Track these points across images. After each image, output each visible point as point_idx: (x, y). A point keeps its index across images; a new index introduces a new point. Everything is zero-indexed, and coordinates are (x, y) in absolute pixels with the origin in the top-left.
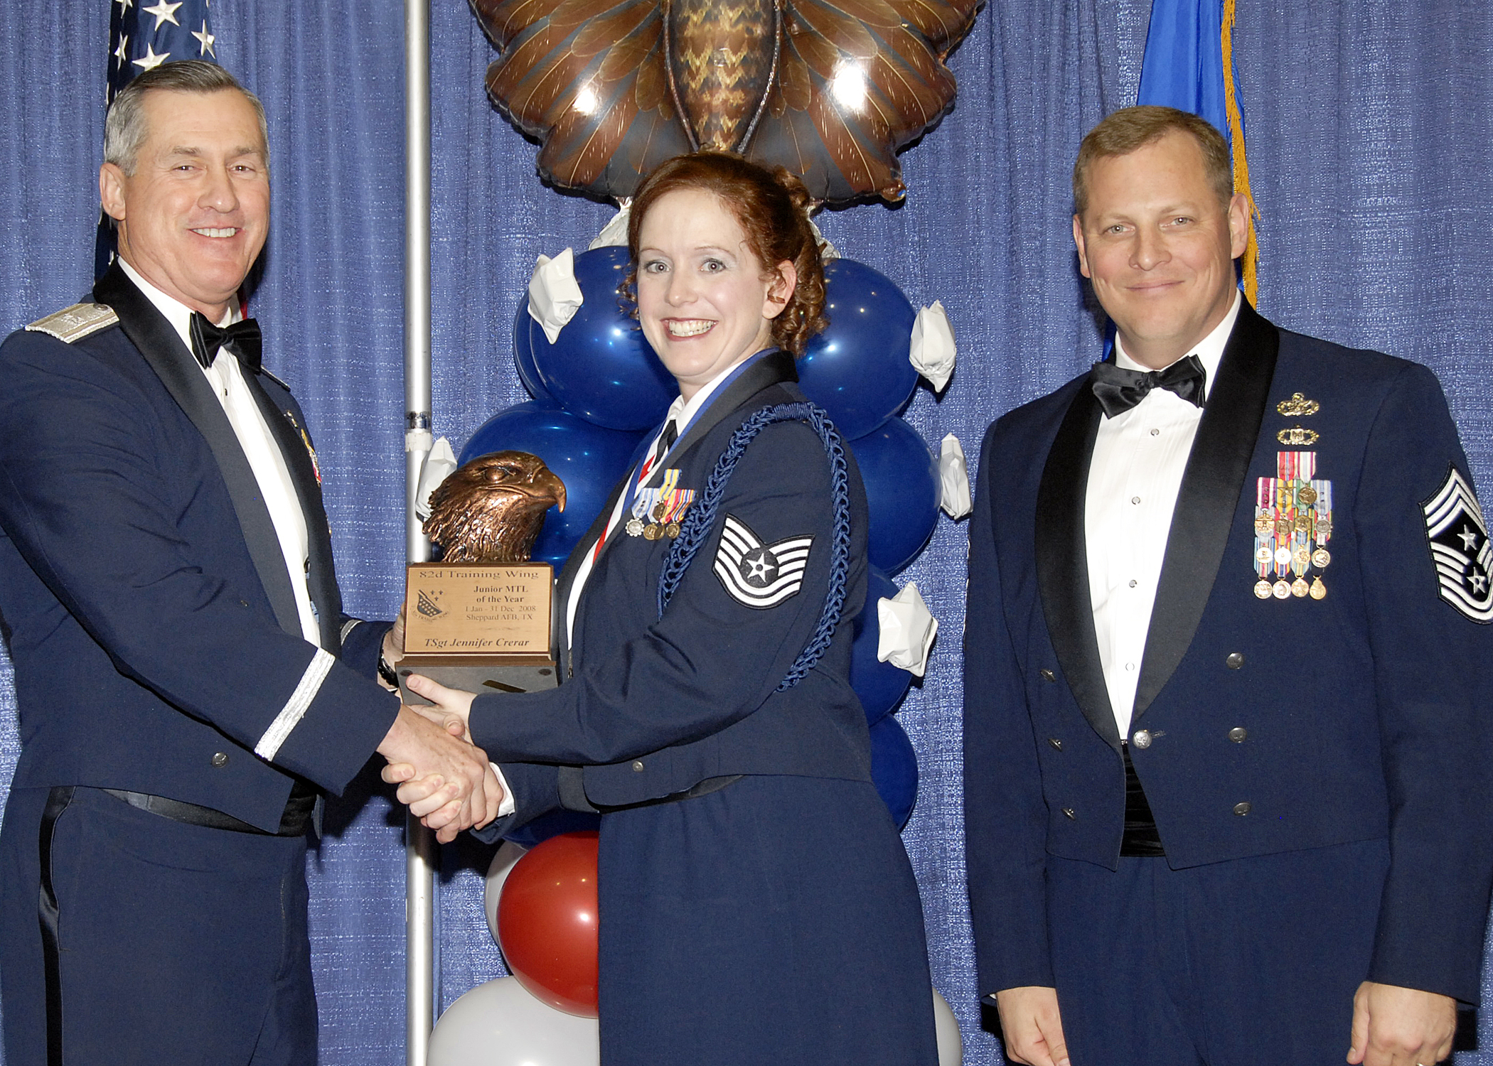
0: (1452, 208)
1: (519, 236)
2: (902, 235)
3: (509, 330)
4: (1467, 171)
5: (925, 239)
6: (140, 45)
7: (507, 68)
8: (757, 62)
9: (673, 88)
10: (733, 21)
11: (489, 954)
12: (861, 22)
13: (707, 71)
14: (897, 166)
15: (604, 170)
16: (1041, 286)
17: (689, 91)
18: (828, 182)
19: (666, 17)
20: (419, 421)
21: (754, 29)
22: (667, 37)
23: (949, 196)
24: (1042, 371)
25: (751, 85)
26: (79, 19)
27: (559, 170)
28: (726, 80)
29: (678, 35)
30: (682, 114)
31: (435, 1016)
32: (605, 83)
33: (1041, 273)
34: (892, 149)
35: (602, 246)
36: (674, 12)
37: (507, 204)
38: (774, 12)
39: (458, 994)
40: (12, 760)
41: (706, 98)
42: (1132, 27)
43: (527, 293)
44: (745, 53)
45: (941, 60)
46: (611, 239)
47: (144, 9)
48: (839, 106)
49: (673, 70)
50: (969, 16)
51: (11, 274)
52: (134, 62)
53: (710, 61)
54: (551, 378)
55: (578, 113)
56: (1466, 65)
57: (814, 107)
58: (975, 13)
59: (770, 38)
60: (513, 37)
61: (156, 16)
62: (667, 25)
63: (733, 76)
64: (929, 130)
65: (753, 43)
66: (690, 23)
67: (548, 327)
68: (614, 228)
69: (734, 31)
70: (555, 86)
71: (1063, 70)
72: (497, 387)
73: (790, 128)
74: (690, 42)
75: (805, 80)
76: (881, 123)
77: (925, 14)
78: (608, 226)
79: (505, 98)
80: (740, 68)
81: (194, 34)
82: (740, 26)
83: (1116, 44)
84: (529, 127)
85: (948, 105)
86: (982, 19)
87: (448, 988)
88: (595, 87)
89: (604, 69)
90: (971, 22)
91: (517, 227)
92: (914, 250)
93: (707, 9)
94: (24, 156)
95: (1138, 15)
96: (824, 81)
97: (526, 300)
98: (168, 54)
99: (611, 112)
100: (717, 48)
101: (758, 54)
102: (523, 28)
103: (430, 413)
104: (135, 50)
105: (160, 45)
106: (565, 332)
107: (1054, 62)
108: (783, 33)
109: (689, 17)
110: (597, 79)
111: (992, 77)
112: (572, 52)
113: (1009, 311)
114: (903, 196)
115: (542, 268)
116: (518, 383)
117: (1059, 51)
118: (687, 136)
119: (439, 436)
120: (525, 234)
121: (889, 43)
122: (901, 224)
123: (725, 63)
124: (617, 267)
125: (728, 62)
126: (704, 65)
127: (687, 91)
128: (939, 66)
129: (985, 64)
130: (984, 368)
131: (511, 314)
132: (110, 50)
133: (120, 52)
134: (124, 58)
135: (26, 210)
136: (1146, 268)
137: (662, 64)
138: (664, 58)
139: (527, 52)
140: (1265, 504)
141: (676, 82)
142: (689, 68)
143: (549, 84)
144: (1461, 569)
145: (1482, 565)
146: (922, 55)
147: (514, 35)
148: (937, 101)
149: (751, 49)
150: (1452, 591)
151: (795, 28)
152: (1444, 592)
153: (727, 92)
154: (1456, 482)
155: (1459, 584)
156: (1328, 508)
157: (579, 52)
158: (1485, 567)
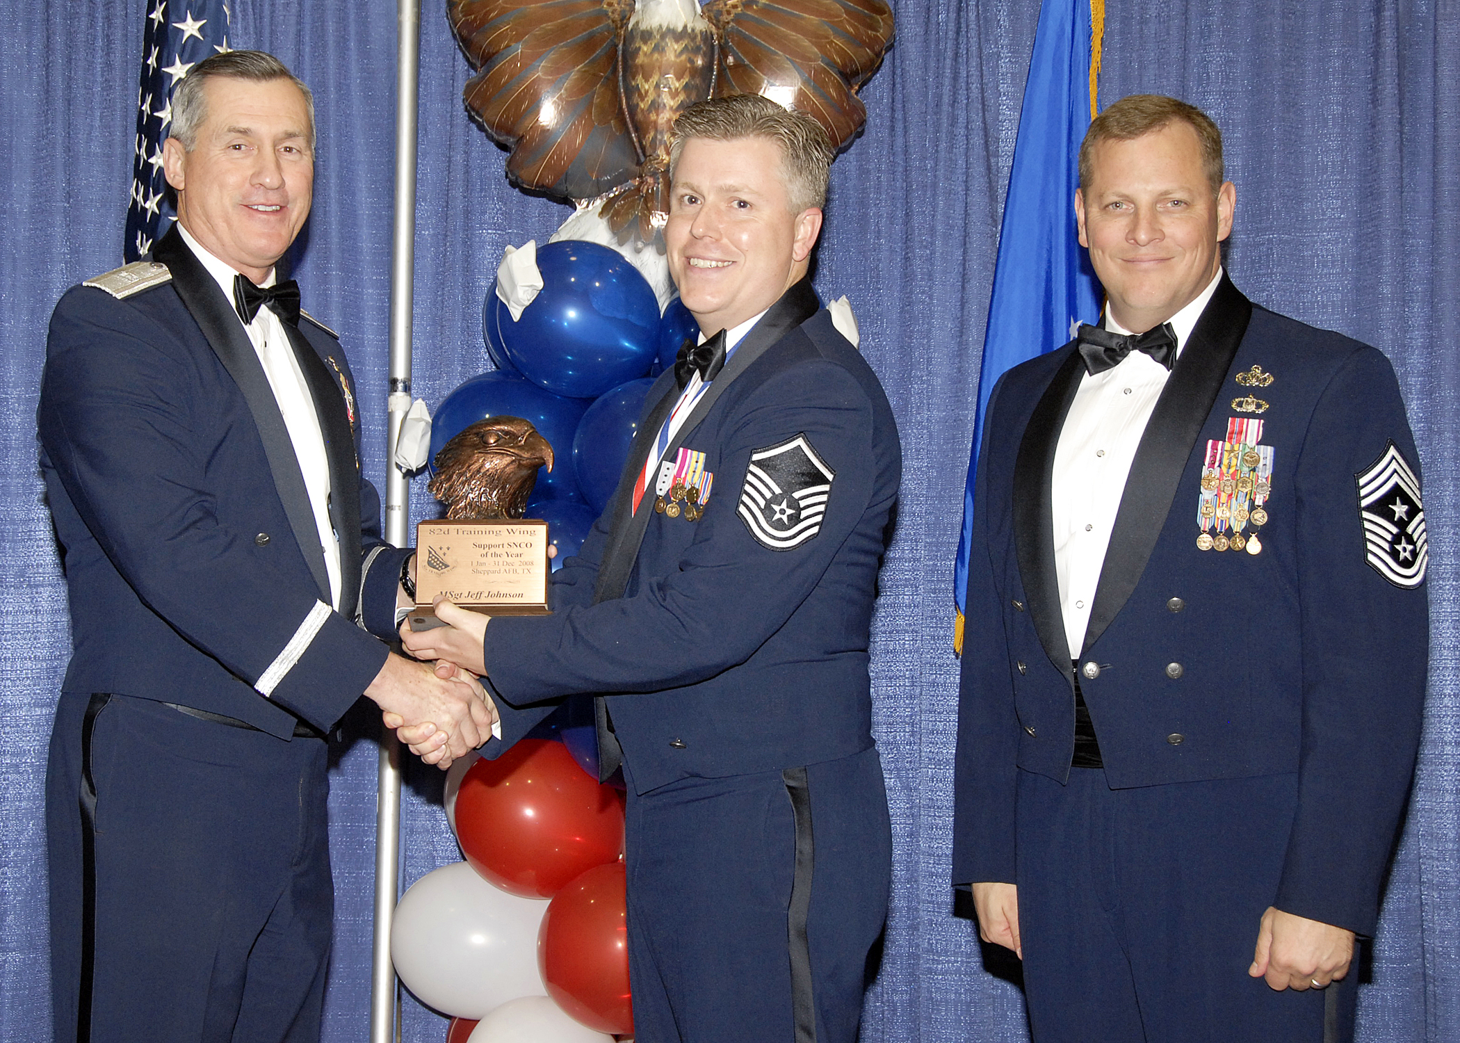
0: (1273, 234)
1: (490, 231)
3: (479, 310)
4: (1286, 204)
5: (833, 245)
6: (168, 56)
7: (483, 86)
8: (696, 87)
9: (624, 106)
10: (678, 52)
11: (447, 842)
12: (787, 58)
13: (654, 94)
15: (564, 176)
16: (931, 288)
17: (639, 110)
19: (620, 46)
20: (400, 386)
21: (695, 60)
22: (620, 64)
23: (854, 210)
24: (929, 361)
26: (118, 34)
27: (525, 174)
29: (630, 62)
30: (631, 129)
31: (400, 894)
32: (567, 102)
33: (930, 276)
35: (561, 240)
36: (627, 43)
37: (480, 204)
38: (712, 46)
39: (421, 874)
41: (653, 117)
42: (1011, 73)
43: (496, 279)
44: (687, 80)
45: (853, 92)
46: (569, 236)
47: (174, 24)
49: (625, 92)
50: (878, 55)
51: (54, 250)
52: (163, 69)
53: (657, 86)
54: (514, 351)
55: (543, 126)
56: (1286, 115)
58: (883, 52)
59: (708, 68)
60: (488, 59)
61: (183, 31)
62: (620, 52)
63: (677, 99)
65: (694, 72)
66: (641, 53)
67: (513, 307)
68: (571, 226)
69: (678, 60)
70: (523, 103)
71: (953, 106)
72: (469, 360)
74: (640, 68)
77: (841, 53)
78: (566, 223)
79: (480, 111)
80: (682, 92)
81: (216, 47)
82: (684, 57)
83: (998, 86)
84: (501, 136)
85: (859, 130)
87: (412, 870)
89: (566, 90)
90: (880, 61)
91: (488, 224)
92: (824, 254)
93: (656, 41)
94: (68, 149)
95: (1016, 62)
97: (495, 284)
98: (192, 64)
99: (571, 126)
100: (663, 74)
101: (698, 81)
102: (496, 52)
103: (411, 380)
104: (165, 60)
105: (186, 56)
106: (527, 311)
107: (946, 99)
108: (720, 64)
109: (640, 48)
110: (560, 98)
111: (893, 110)
112: (540, 73)
113: (903, 307)
115: (509, 256)
116: (487, 356)
117: (950, 91)
118: (635, 149)
119: (417, 399)
120: (496, 230)
121: (810, 76)
123: (670, 88)
124: (573, 259)
125: (672, 87)
126: (652, 89)
127: (636, 110)
128: (852, 97)
129: (888, 100)
130: (880, 356)
131: (481, 298)
132: (143, 58)
133: (152, 61)
134: (155, 66)
135: (69, 196)
136: (1141, 244)
137: (616, 87)
138: (618, 81)
139: (500, 73)
140: (1212, 465)
141: (628, 103)
142: (639, 90)
143: (519, 100)
144: (1389, 537)
145: (1411, 535)
146: (838, 88)
147: (490, 57)
148: (849, 127)
149: (692, 76)
150: (1378, 557)
151: (731, 60)
152: (1371, 558)
153: (671, 113)
154: (1393, 458)
155: (1386, 551)
156: (1269, 472)
157: (546, 73)
158: (1415, 537)
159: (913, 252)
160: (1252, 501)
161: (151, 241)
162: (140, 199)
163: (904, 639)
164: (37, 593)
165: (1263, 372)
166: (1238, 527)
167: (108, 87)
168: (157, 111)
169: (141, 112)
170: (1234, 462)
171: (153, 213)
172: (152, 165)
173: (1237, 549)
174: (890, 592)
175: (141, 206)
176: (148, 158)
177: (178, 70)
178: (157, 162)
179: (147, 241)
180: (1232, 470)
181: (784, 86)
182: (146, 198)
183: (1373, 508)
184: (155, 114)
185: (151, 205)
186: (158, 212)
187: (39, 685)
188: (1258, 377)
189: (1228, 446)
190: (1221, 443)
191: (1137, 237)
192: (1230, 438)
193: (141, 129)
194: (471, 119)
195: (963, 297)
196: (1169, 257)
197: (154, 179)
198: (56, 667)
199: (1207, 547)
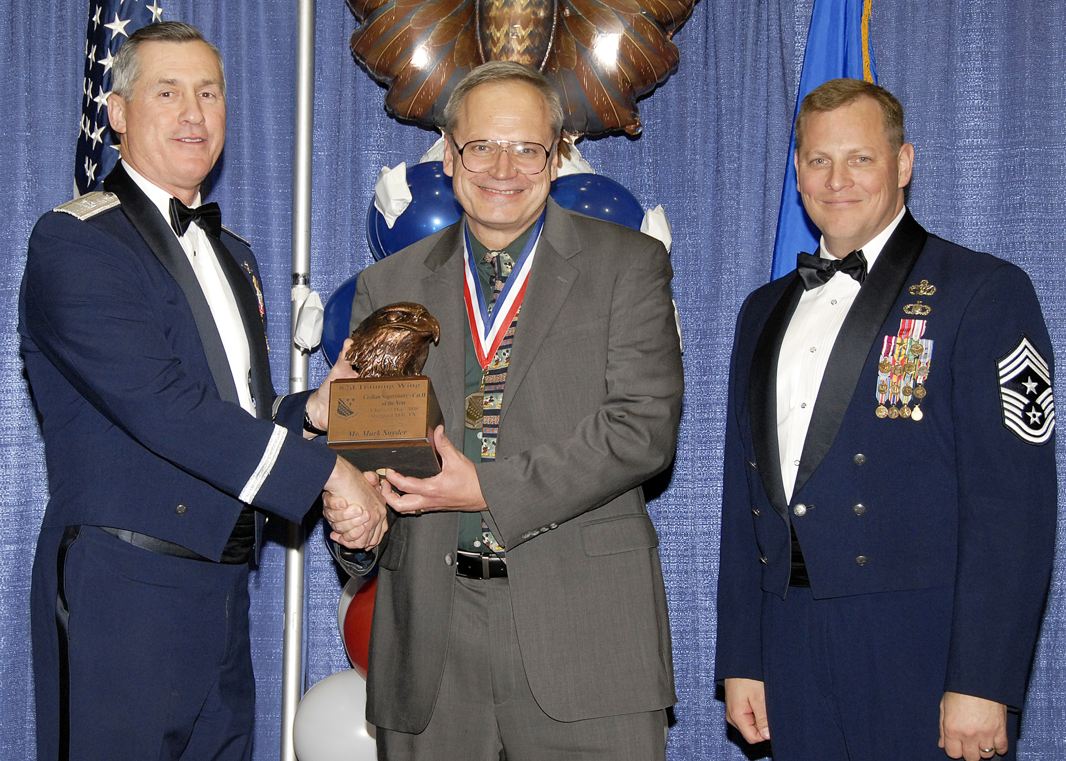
2: (641, 158)
5: (657, 161)
6: (110, 14)
7: (365, 35)
8: (540, 34)
9: (481, 51)
10: (524, 6)
11: (339, 653)
12: (613, 10)
13: (504, 41)
14: (636, 110)
15: (431, 108)
17: (492, 54)
18: (587, 120)
19: (477, 2)
20: (301, 280)
21: (538, 12)
22: (477, 16)
23: (675, 131)
24: (737, 255)
25: (535, 51)
27: (400, 107)
28: (517, 47)
29: (485, 15)
32: (433, 47)
33: (737, 186)
34: (633, 98)
35: (429, 161)
37: (366, 130)
38: (553, 1)
39: (320, 679)
40: (11, 510)
41: (504, 59)
43: (375, 194)
44: (531, 29)
45: (669, 37)
46: (435, 156)
48: (596, 68)
49: (482, 39)
50: (689, 7)
52: (105, 25)
53: (507, 34)
55: (414, 68)
57: (578, 67)
58: (693, 4)
59: (549, 19)
60: (369, 13)
62: (478, 7)
63: (523, 44)
64: (660, 85)
65: (537, 22)
66: (494, 7)
67: (388, 217)
68: (437, 149)
69: (524, 13)
70: (398, 48)
71: (756, 44)
72: (357, 258)
73: (561, 82)
74: (493, 19)
75: (572, 49)
76: (625, 80)
77: (658, 6)
78: (433, 147)
79: (363, 56)
80: (528, 39)
81: (148, 7)
82: (528, 10)
83: (794, 27)
84: (380, 76)
85: (673, 69)
86: (699, 9)
87: (312, 676)
88: (426, 50)
89: (432, 38)
90: (690, 11)
91: (372, 146)
92: (649, 168)
94: (30, 89)
96: (585, 50)
97: (374, 198)
98: (128, 21)
99: (437, 67)
100: (512, 25)
101: (540, 30)
102: (376, 8)
103: (309, 274)
104: (107, 17)
105: (124, 14)
106: (400, 220)
107: (750, 39)
108: (559, 16)
109: (493, 3)
110: (427, 45)
111: (707, 48)
112: (411, 25)
113: (714, 212)
114: (640, 131)
115: (384, 176)
116: (370, 254)
117: (753, 31)
119: (314, 290)
120: (379, 151)
121: (632, 25)
122: (641, 150)
123: (517, 36)
125: (519, 35)
126: (503, 37)
127: (490, 55)
128: (667, 41)
129: (702, 40)
130: (696, 252)
131: (364, 210)
132: (89, 16)
133: (96, 18)
134: (99, 22)
135: (30, 126)
136: (835, 190)
137: (474, 34)
138: (475, 31)
139: (379, 25)
140: (887, 354)
141: (483, 48)
142: (492, 38)
143: (394, 47)
144: (1022, 407)
145: (1040, 405)
146: (655, 33)
147: (371, 12)
148: (665, 66)
149: (536, 26)
150: (1013, 421)
151: (567, 12)
152: (1007, 422)
153: (518, 56)
154: (1026, 347)
155: (1019, 417)
156: (929, 359)
157: (416, 25)
158: (1043, 406)
159: (723, 166)
160: (915, 380)
161: (96, 165)
162: (87, 130)
163: (716, 486)
164: (6, 451)
165: (930, 284)
166: (906, 400)
167: (61, 36)
168: (101, 59)
169: (88, 60)
170: (903, 352)
171: (98, 142)
172: (97, 103)
173: (905, 417)
174: (705, 446)
175: (88, 136)
176: (93, 98)
177: (118, 27)
178: (101, 101)
179: (93, 165)
180: (901, 358)
181: (610, 33)
182: (92, 131)
183: (1009, 385)
184: (99, 62)
185: (96, 136)
186: (101, 142)
187: (8, 526)
188: (926, 289)
189: (899, 340)
190: (894, 337)
191: (832, 185)
192: (901, 334)
193: (88, 74)
194: (356, 62)
195: (764, 202)
196: (858, 199)
197: (98, 114)
198: (22, 512)
199: (883, 416)
